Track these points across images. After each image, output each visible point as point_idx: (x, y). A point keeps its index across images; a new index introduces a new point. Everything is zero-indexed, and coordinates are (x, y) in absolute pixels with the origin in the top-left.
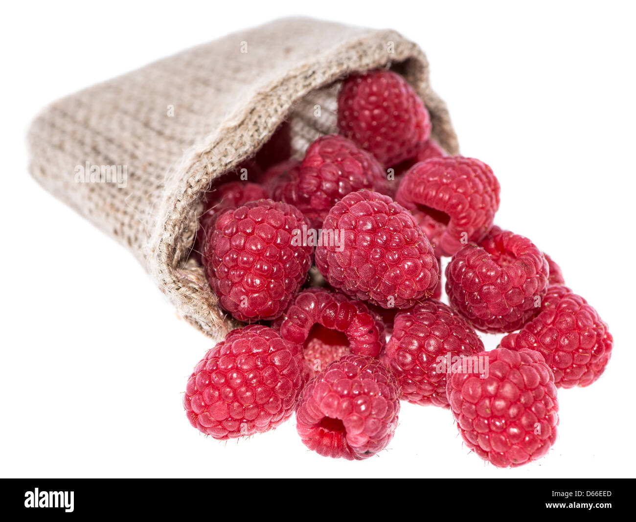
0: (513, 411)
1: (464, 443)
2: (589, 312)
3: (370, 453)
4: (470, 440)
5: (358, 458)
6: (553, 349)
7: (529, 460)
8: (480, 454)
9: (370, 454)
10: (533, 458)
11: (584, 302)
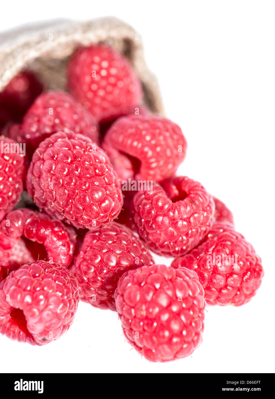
0: (165, 317)
1: (126, 341)
2: (244, 246)
3: (47, 340)
4: (129, 337)
5: (37, 344)
6: (211, 271)
7: (175, 357)
8: (137, 350)
9: (47, 342)
10: (178, 356)
11: (243, 237)
